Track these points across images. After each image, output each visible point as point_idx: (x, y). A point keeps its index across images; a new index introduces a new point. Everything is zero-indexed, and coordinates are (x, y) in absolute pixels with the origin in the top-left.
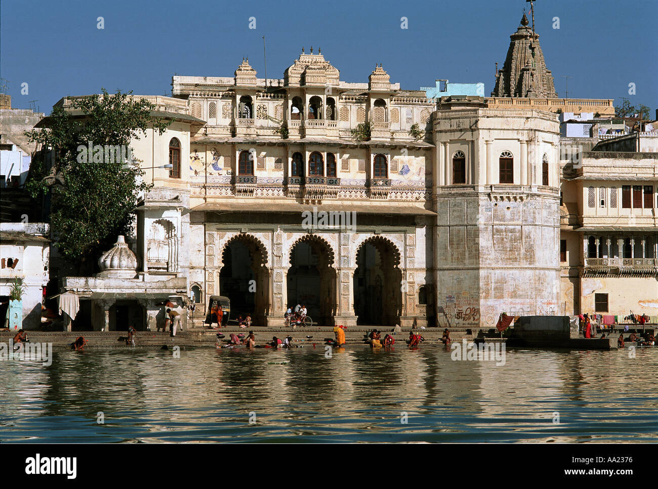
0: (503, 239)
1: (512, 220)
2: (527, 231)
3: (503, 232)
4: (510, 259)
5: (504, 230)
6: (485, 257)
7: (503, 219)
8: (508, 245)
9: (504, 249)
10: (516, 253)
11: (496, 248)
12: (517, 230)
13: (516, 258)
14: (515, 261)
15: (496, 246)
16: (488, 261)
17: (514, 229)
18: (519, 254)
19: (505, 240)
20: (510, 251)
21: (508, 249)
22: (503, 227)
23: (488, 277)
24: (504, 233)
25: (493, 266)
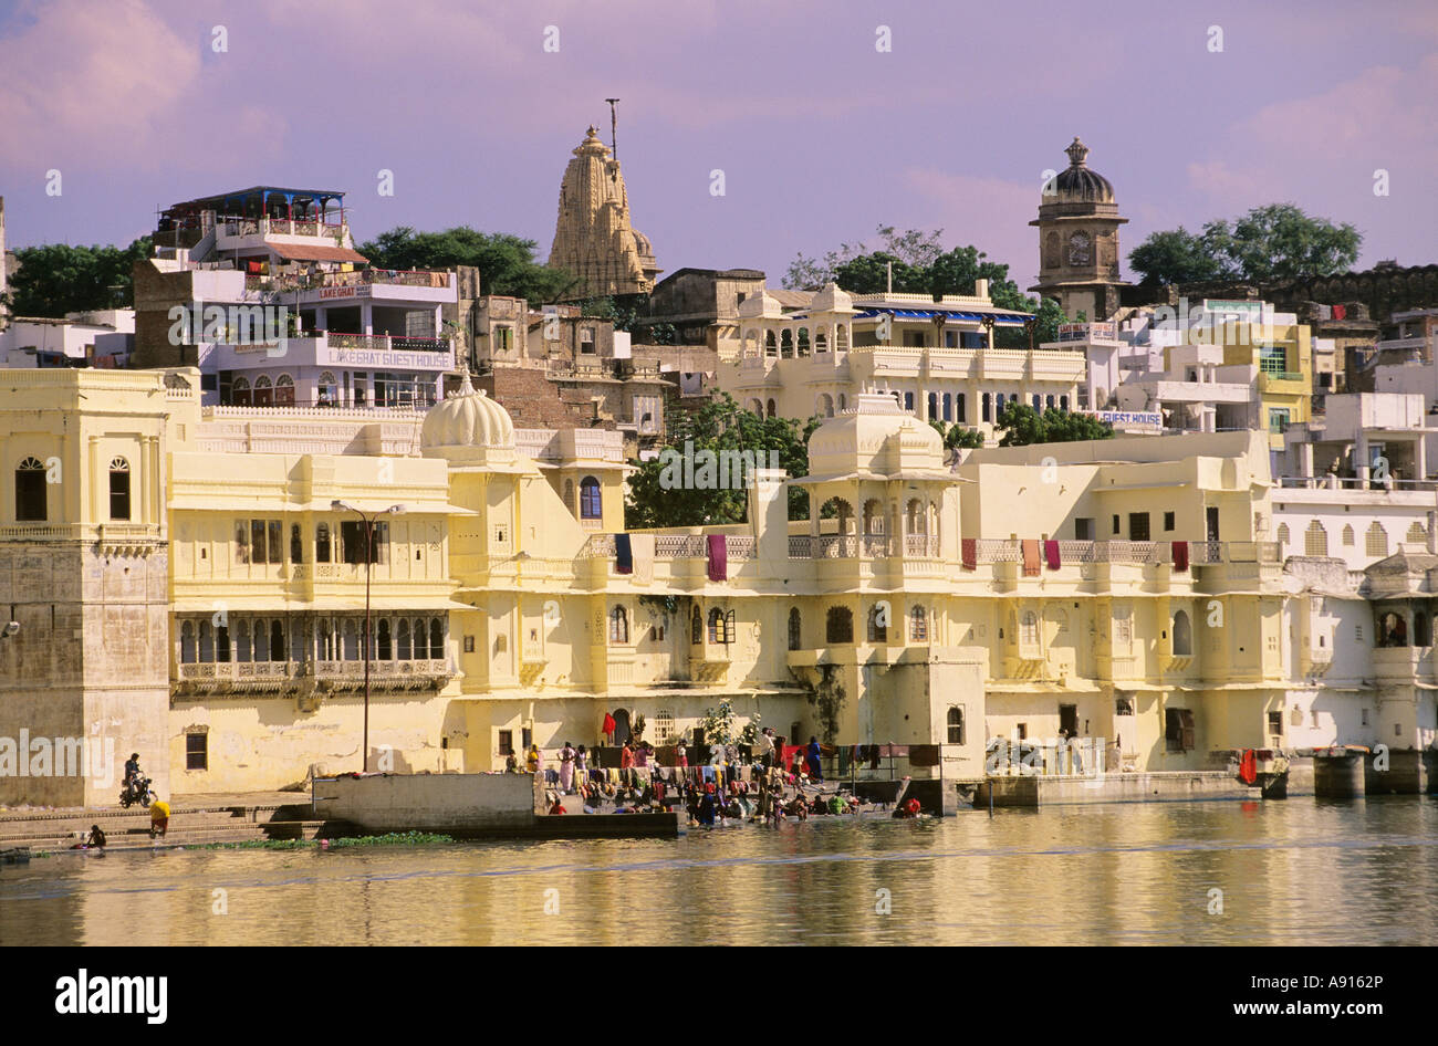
0: (118, 631)
1: (132, 592)
2: (156, 615)
3: (117, 618)
4: (129, 669)
5: (120, 614)
6: (92, 666)
7: (118, 593)
8: (126, 642)
9: (120, 652)
10: (139, 658)
11: (109, 648)
12: (140, 613)
13: (139, 668)
14: (139, 674)
15: (109, 644)
16: (97, 674)
17: (135, 611)
18: (143, 660)
19: (122, 632)
20: (130, 653)
21: (127, 650)
22: (119, 608)
23: (96, 705)
24: (121, 621)
25: (104, 684)
